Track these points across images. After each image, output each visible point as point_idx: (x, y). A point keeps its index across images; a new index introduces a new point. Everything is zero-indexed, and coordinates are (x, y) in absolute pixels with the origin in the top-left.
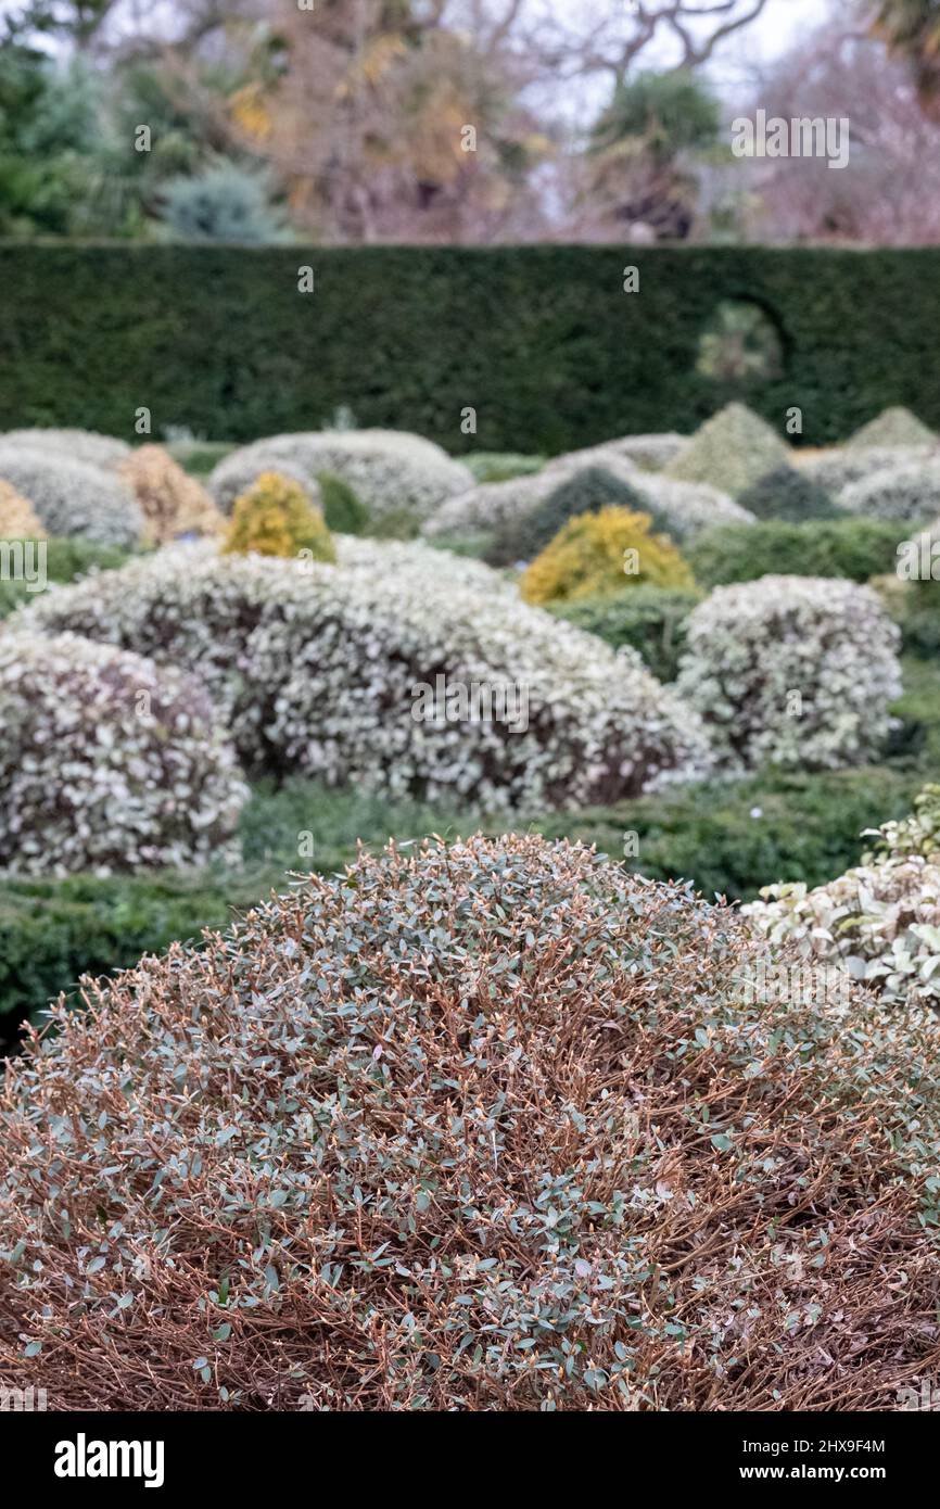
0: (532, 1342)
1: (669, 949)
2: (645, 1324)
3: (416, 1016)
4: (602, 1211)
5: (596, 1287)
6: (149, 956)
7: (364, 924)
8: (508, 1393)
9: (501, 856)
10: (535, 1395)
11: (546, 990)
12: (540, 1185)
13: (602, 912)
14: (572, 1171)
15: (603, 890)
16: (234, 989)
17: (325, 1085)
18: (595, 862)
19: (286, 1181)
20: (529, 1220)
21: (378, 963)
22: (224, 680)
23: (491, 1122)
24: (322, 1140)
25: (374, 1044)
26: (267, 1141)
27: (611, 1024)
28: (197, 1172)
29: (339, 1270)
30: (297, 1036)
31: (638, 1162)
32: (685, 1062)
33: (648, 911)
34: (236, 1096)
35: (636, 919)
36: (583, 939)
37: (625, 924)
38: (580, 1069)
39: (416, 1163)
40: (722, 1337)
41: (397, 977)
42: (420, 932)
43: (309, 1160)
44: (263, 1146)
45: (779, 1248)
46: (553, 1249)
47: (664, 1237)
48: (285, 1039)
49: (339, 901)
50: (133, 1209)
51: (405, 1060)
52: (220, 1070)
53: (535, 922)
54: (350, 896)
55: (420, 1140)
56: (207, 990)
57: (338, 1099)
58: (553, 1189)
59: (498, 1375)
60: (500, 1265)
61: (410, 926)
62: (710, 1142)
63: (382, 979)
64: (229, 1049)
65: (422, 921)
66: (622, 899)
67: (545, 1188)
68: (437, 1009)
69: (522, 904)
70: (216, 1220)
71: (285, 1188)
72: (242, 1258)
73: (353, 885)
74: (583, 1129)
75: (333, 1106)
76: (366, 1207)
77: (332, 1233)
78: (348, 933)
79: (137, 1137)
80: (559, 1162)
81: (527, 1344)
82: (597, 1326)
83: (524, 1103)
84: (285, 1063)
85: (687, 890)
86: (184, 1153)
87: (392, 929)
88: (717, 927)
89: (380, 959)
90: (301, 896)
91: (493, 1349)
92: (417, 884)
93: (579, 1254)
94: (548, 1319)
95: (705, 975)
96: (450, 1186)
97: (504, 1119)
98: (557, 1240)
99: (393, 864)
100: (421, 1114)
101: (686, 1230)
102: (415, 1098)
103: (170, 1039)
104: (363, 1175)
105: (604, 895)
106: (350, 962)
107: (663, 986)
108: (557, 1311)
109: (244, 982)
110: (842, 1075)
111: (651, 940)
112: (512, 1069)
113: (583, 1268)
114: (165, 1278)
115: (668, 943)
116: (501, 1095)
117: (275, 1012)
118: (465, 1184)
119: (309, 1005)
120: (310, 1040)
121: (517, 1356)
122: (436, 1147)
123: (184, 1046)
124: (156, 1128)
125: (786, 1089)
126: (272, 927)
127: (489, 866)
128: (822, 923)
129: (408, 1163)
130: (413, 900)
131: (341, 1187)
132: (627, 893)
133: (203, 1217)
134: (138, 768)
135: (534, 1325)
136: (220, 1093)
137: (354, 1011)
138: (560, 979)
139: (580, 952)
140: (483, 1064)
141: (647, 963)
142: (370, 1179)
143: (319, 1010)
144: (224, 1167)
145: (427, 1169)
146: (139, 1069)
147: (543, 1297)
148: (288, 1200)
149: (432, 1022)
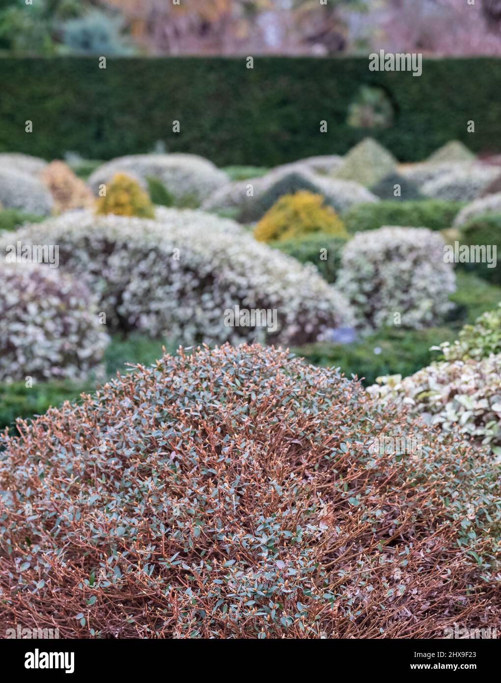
0: (253, 602)
1: (327, 403)
2: (312, 593)
3: (194, 436)
4: (291, 536)
5: (287, 574)
6: (53, 408)
7: (166, 390)
8: (241, 629)
9: (238, 354)
10: (255, 631)
11: (262, 423)
12: (258, 522)
13: (292, 383)
14: (275, 515)
15: (293, 371)
16: (97, 424)
17: (145, 473)
18: (289, 357)
19: (125, 522)
20: (253, 540)
21: (173, 409)
22: (96, 282)
23: (232, 490)
24: (143, 501)
25: (171, 451)
26: (114, 502)
27: (296, 441)
28: (78, 518)
29: (153, 567)
30: (131, 448)
31: (309, 511)
32: (335, 461)
33: (316, 383)
34: (99, 479)
35: (310, 387)
36: (282, 397)
37: (304, 389)
38: (279, 463)
39: (193, 511)
40: (353, 601)
41: (183, 416)
42: (196, 393)
43: (137, 511)
44: (113, 505)
45: (384, 556)
46: (265, 554)
47: (323, 550)
48: (125, 450)
49: (153, 378)
50: (44, 538)
51: (187, 459)
52: (91, 466)
53: (256, 388)
54: (159, 376)
55: (195, 500)
56: (83, 425)
57: (152, 479)
58: (265, 524)
59: (236, 620)
60: (237, 564)
61: (190, 390)
62: (348, 502)
63: (175, 417)
64: (95, 455)
65: (196, 388)
66: (302, 377)
67: (260, 524)
68: (204, 433)
69: (249, 379)
70: (89, 543)
71: (124, 526)
72: (102, 562)
73: (160, 369)
74: (281, 494)
75: (149, 484)
76: (167, 535)
77: (149, 548)
78: (157, 395)
79: (47, 501)
80: (268, 511)
81: (250, 603)
82: (288, 594)
83: (250, 480)
84: (124, 461)
85: (337, 373)
86: (71, 508)
87: (181, 392)
88: (352, 391)
89: (174, 407)
90: (133, 376)
91: (233, 606)
92: (194, 369)
93: (278, 558)
94: (262, 590)
95: (346, 416)
96: (211, 523)
97: (239, 489)
98: (267, 551)
99: (182, 359)
100: (195, 487)
101: (335, 547)
102: (192, 479)
103: (64, 450)
104: (165, 519)
105: (293, 375)
106: (159, 409)
107: (323, 422)
108: (266, 586)
109: (103, 421)
110: (418, 468)
111: (317, 398)
112: (244, 463)
113: (280, 564)
114: (61, 572)
115: (326, 400)
116: (238, 477)
117: (119, 436)
118: (219, 522)
119: (138, 432)
120: (138, 450)
121: (245, 610)
122: (204, 504)
123: (71, 454)
124: (56, 496)
125: (387, 475)
126: (118, 392)
127: (232, 359)
128: (409, 395)
129: (189, 512)
130: (192, 377)
131: (154, 525)
132: (305, 374)
133: (81, 541)
134: (50, 326)
135: (255, 593)
136: (90, 478)
137: (160, 434)
138: (269, 417)
139: (280, 404)
140: (229, 461)
141: (315, 409)
142: (169, 521)
143: (142, 435)
144: (92, 515)
145: (199, 515)
146: (47, 466)
147: (259, 579)
148: (126, 532)
149: (202, 440)
